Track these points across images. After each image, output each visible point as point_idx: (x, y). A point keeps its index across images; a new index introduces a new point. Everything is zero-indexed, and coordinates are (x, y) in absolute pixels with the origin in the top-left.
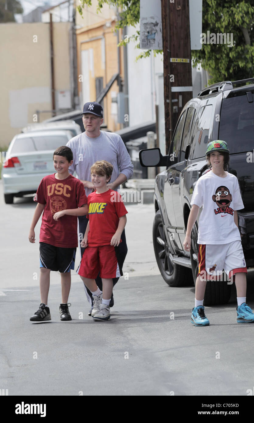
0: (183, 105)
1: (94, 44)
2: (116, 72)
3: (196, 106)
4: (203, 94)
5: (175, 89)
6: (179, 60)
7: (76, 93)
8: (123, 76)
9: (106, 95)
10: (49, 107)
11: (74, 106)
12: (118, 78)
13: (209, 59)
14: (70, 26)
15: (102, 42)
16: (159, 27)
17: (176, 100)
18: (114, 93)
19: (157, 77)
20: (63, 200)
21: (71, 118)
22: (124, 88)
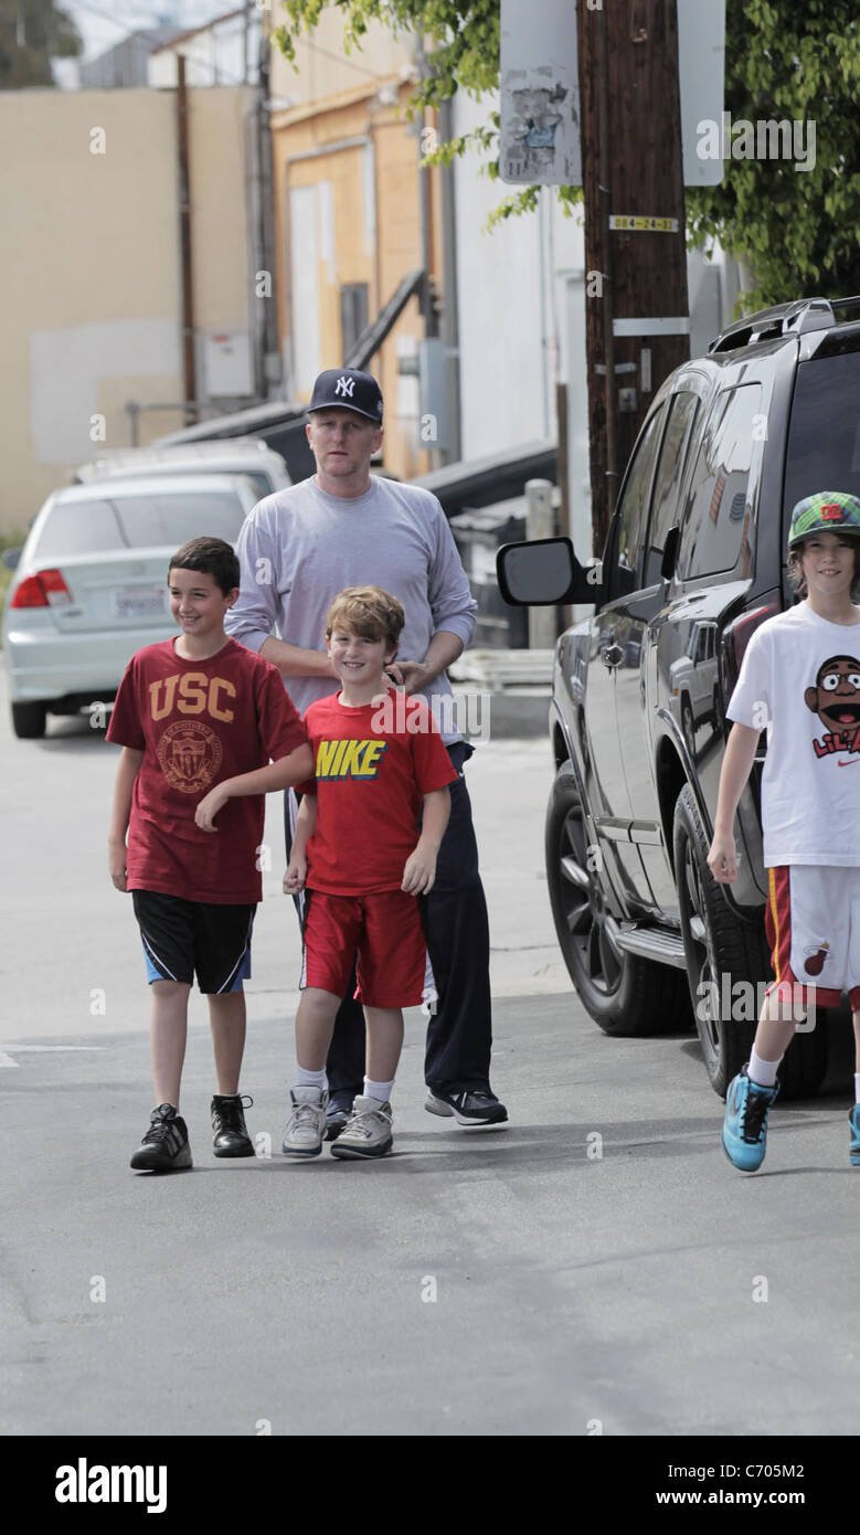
0: (657, 384)
1: (336, 165)
2: (415, 265)
3: (701, 387)
4: (726, 346)
5: (626, 327)
6: (640, 223)
7: (270, 339)
8: (438, 277)
9: (377, 348)
10: (174, 391)
11: (264, 388)
12: (420, 288)
13: (750, 217)
14: (249, 99)
15: (365, 160)
16: (570, 106)
17: (629, 367)
18: (407, 339)
19: (561, 284)
20: (207, 732)
21: (253, 429)
22: (443, 324)
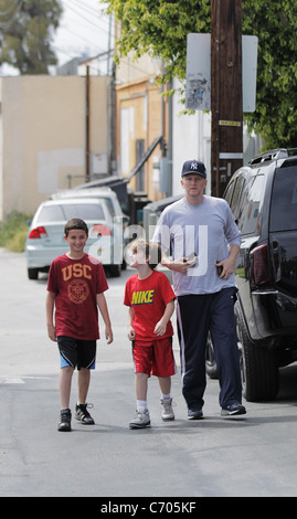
0: (232, 174)
1: (136, 102)
2: (159, 134)
3: (246, 176)
4: (254, 163)
5: (223, 156)
6: (229, 123)
7: (113, 156)
8: (167, 138)
9: (147, 159)
10: (82, 171)
11: (111, 171)
12: (161, 141)
13: (265, 123)
14: (109, 80)
15: (145, 101)
16: (208, 85)
17: (224, 168)
18: (156, 158)
19: (205, 142)
20: (84, 283)
21: (107, 184)
22: (168, 153)
